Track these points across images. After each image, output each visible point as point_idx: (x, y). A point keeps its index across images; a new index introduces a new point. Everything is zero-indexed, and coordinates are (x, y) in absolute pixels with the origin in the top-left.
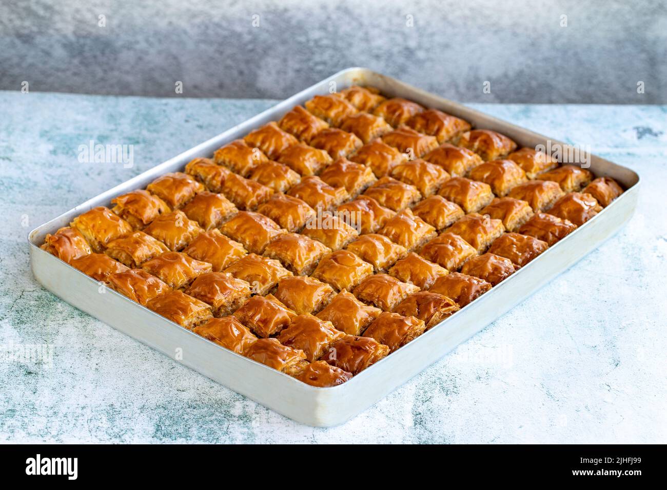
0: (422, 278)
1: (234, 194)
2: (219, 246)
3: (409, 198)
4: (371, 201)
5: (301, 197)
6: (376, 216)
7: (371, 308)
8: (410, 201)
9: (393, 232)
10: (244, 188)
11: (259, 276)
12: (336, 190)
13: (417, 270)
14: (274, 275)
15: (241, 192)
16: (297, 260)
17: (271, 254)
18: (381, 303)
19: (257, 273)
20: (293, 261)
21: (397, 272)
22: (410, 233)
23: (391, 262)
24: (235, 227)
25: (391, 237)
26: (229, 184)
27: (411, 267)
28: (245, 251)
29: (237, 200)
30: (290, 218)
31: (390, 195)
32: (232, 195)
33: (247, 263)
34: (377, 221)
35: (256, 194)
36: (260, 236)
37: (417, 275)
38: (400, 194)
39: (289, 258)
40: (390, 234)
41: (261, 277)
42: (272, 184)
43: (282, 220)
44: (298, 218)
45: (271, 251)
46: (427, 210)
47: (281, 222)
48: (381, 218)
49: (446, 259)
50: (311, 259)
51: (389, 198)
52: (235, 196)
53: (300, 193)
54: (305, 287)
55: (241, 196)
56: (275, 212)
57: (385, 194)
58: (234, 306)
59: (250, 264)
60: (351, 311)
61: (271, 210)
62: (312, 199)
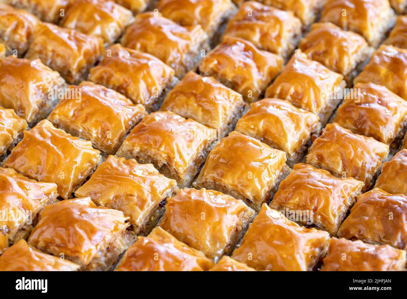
0: (360, 164)
1: (50, 54)
2: (60, 153)
3: (290, 31)
4: (246, 45)
5: (144, 49)
6: (259, 68)
7: (315, 234)
8: (291, 34)
9: (292, 90)
10: (64, 43)
11: (132, 195)
12: (189, 30)
13: (350, 153)
14: (153, 191)
15: (61, 50)
16: (177, 159)
17: (133, 150)
18: (319, 217)
19: (129, 193)
20: (170, 159)
21: (321, 158)
22: (317, 90)
23: (303, 140)
24: (71, 114)
25: (289, 97)
26: (39, 39)
27: (342, 149)
28: (97, 153)
29: (56, 63)
30: (142, 86)
31: (265, 30)
32: (46, 55)
33: (110, 178)
34: (262, 73)
35: (82, 52)
36: (111, 123)
37: (352, 161)
38: (278, 27)
39: (163, 155)
40: (286, 94)
41: (135, 198)
42: (98, 30)
43: (131, 89)
44: (154, 84)
45: (133, 146)
46: (323, 48)
47: (130, 92)
48: (266, 69)
49: (381, 127)
50: (195, 151)
51: (264, 36)
52: (53, 56)
53: (142, 40)
54: (210, 211)
55: (63, 57)
56: (118, 78)
57: (258, 30)
58: (109, 255)
59: (116, 179)
60: (291, 245)
61: (111, 76)
62: (160, 49)
